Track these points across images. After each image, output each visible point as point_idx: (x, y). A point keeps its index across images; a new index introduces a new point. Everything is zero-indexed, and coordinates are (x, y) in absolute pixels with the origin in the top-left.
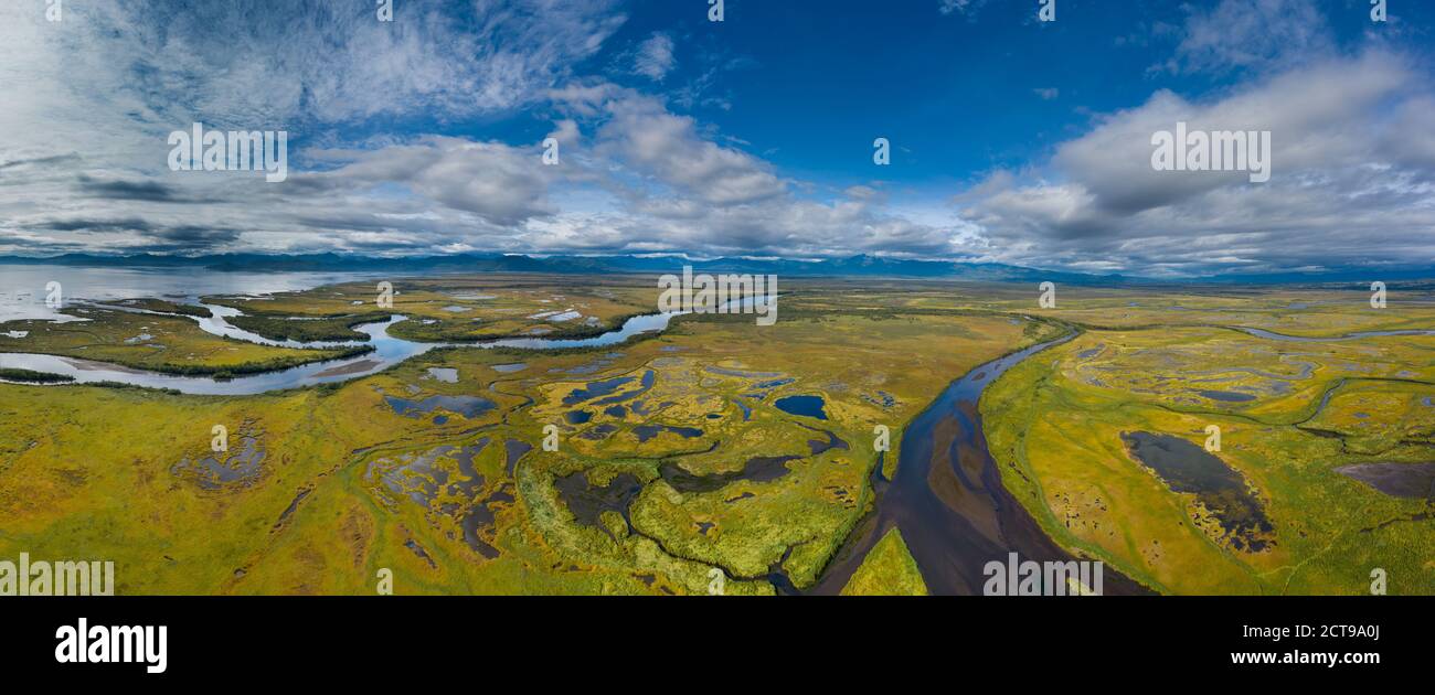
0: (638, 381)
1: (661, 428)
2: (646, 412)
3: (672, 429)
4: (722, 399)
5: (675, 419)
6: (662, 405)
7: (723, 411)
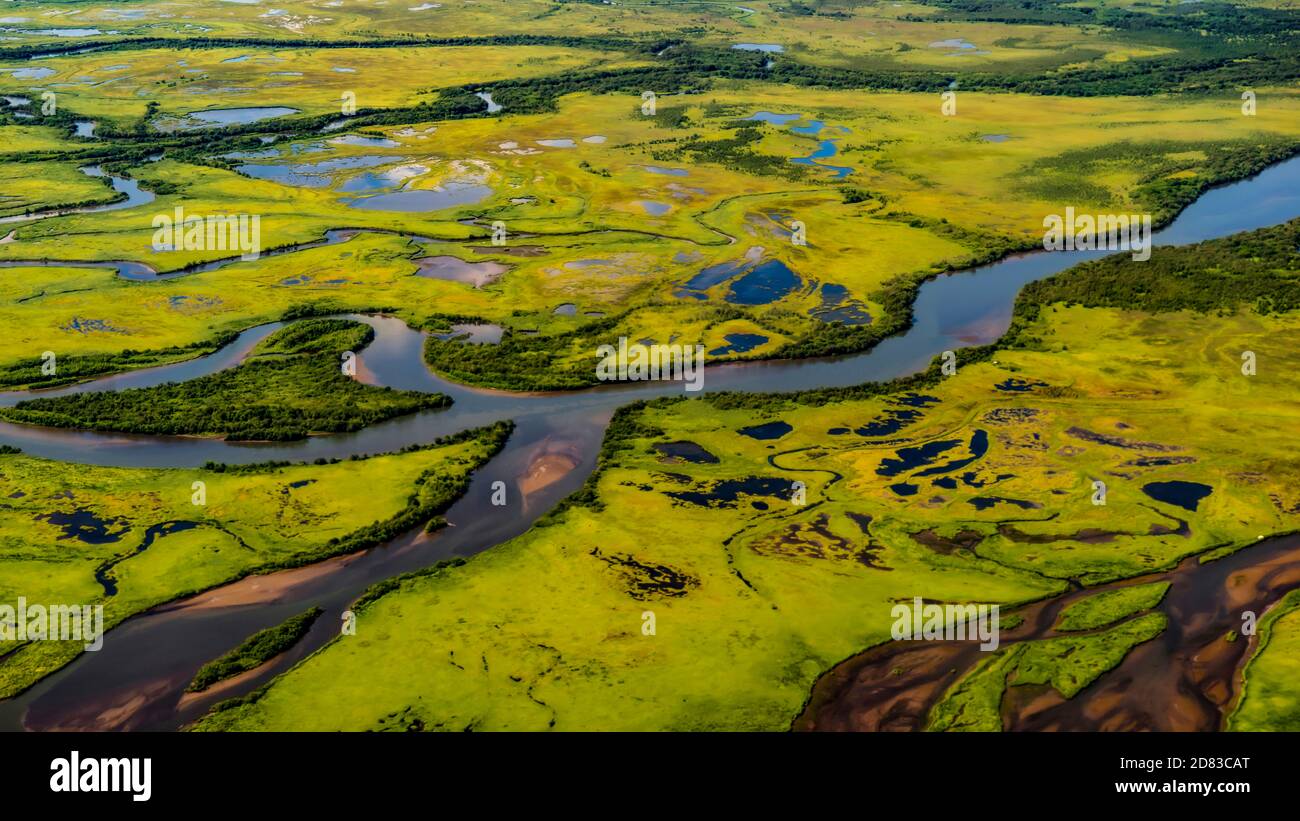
0: (966, 445)
1: (998, 500)
2: (980, 485)
3: (1010, 501)
4: (1077, 476)
5: (1015, 492)
6: (1000, 478)
7: (1074, 488)
